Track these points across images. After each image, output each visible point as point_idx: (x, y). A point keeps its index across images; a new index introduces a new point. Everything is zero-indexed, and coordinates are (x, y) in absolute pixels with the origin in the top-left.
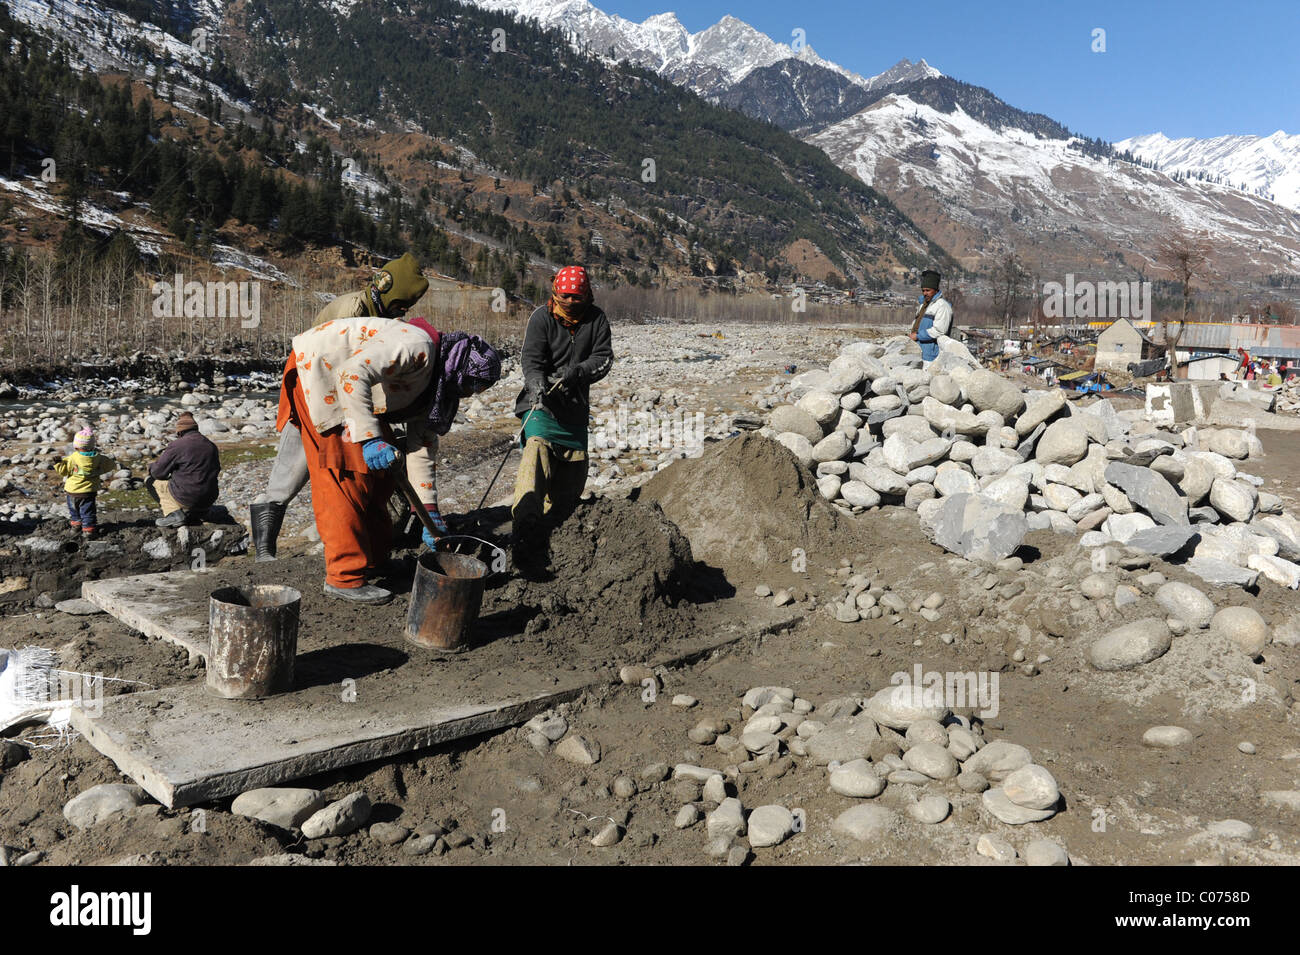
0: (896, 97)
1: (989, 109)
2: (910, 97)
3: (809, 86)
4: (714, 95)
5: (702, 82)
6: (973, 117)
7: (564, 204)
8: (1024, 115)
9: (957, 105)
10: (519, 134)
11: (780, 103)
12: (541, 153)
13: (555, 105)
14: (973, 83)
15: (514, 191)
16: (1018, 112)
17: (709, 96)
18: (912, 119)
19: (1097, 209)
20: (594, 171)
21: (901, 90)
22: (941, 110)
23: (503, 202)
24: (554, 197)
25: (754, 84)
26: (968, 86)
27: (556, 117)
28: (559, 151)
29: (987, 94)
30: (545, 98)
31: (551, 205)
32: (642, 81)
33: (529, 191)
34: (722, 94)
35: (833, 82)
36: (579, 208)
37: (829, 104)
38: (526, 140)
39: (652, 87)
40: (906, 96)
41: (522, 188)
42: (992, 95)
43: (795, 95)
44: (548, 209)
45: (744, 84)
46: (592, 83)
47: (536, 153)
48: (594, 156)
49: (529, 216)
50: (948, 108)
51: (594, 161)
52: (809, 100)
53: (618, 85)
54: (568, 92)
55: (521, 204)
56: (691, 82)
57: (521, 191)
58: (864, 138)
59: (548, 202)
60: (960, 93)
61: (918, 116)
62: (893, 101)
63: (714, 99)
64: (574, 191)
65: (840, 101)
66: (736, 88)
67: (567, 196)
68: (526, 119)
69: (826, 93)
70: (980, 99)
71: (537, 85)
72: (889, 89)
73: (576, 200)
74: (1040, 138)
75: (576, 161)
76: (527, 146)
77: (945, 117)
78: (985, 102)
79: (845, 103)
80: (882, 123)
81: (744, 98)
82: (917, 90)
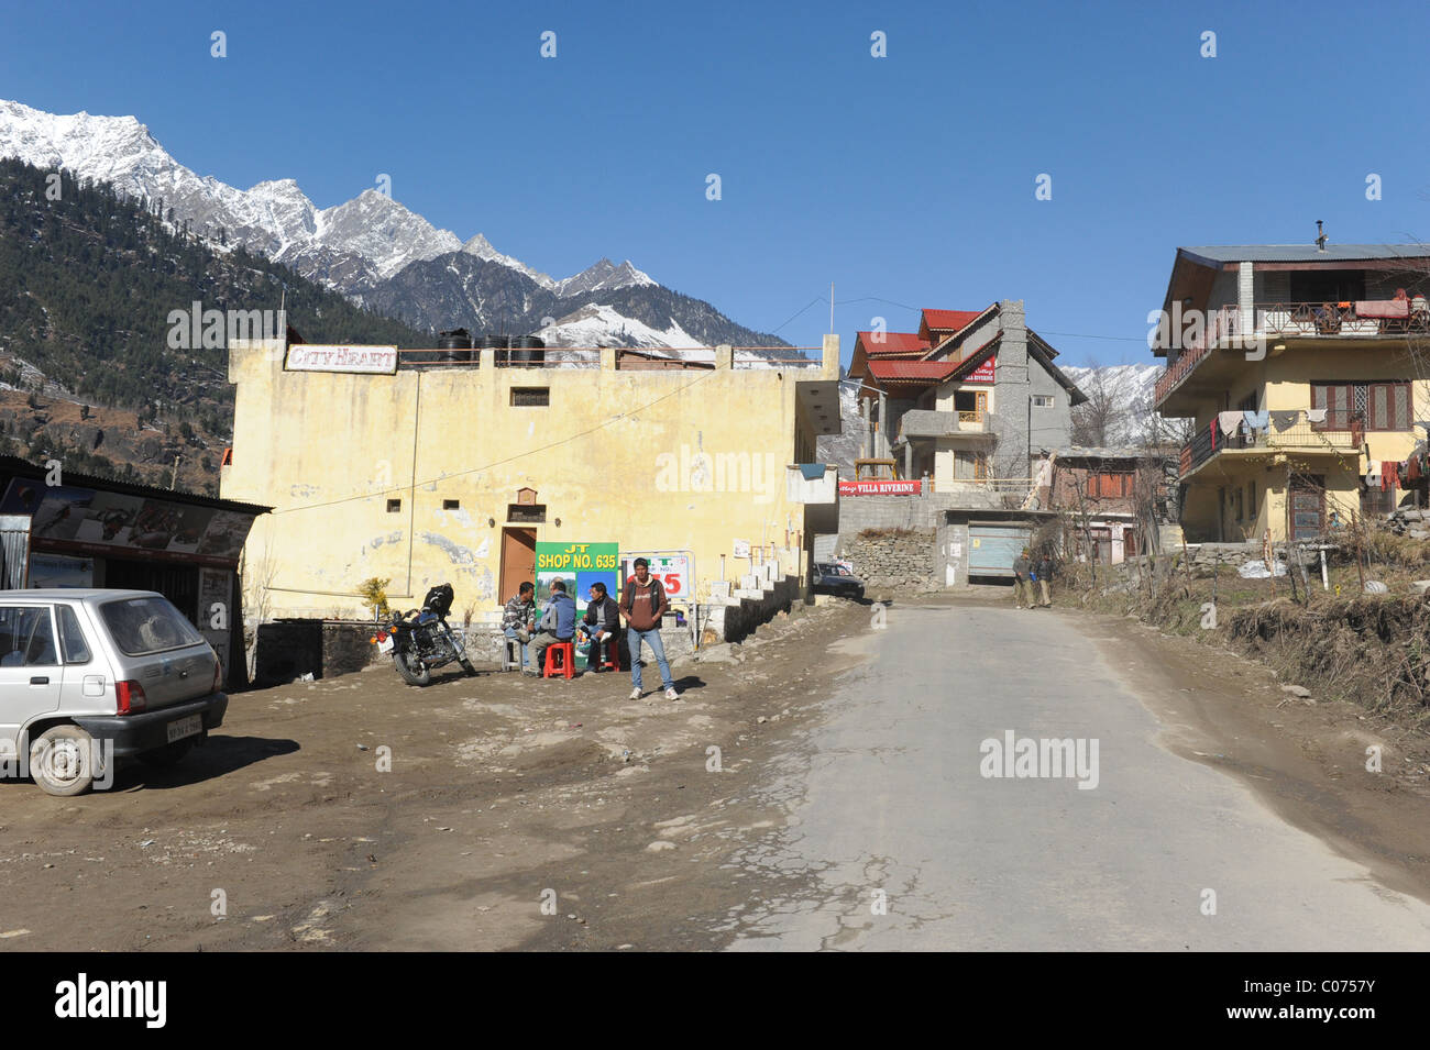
0: (597, 308)
1: (711, 326)
2: (615, 308)
3: (484, 288)
4: (355, 293)
5: (337, 274)
6: (693, 336)
7: (182, 440)
8: (754, 335)
9: (673, 321)
10: (89, 339)
11: (447, 307)
12: (123, 367)
13: (142, 302)
14: (690, 295)
15: (110, 423)
16: (746, 331)
17: (349, 294)
18: (619, 336)
19: (845, 451)
20: (201, 392)
21: (606, 298)
22: (653, 326)
23: (94, 437)
24: (168, 431)
25: (410, 280)
26: (685, 298)
27: (144, 319)
28: (150, 365)
29: (709, 309)
30: (128, 293)
31: (163, 442)
32: (266, 276)
33: (133, 423)
34: (365, 292)
35: (515, 284)
36: (203, 447)
37: (511, 312)
38: (101, 346)
39: (280, 285)
40: (609, 307)
41: (121, 418)
42: (714, 310)
43: (466, 299)
44: (160, 447)
45: (397, 282)
46: (196, 276)
47: (117, 366)
48: (202, 373)
49: (133, 457)
50: (663, 325)
51: (201, 380)
52: (484, 306)
53: (232, 280)
54: (160, 285)
55: (120, 440)
56: (320, 272)
57: (120, 422)
58: (560, 358)
59: (159, 438)
60: (676, 306)
61: (626, 332)
62: (594, 313)
63: (356, 298)
64: (196, 425)
65: (526, 309)
66: (385, 285)
67: (187, 432)
68: (101, 318)
69: (508, 298)
70: (701, 314)
71: (115, 274)
72: (587, 297)
73: (198, 437)
74: (774, 364)
75: (175, 379)
76: (101, 356)
77: (659, 334)
78: (707, 319)
79: (531, 313)
80: (581, 339)
81: (397, 300)
82: (625, 300)
